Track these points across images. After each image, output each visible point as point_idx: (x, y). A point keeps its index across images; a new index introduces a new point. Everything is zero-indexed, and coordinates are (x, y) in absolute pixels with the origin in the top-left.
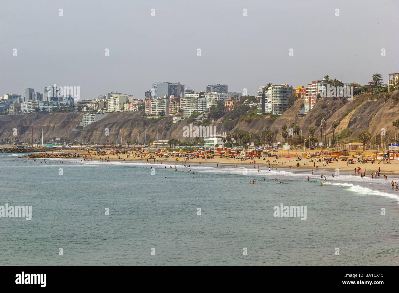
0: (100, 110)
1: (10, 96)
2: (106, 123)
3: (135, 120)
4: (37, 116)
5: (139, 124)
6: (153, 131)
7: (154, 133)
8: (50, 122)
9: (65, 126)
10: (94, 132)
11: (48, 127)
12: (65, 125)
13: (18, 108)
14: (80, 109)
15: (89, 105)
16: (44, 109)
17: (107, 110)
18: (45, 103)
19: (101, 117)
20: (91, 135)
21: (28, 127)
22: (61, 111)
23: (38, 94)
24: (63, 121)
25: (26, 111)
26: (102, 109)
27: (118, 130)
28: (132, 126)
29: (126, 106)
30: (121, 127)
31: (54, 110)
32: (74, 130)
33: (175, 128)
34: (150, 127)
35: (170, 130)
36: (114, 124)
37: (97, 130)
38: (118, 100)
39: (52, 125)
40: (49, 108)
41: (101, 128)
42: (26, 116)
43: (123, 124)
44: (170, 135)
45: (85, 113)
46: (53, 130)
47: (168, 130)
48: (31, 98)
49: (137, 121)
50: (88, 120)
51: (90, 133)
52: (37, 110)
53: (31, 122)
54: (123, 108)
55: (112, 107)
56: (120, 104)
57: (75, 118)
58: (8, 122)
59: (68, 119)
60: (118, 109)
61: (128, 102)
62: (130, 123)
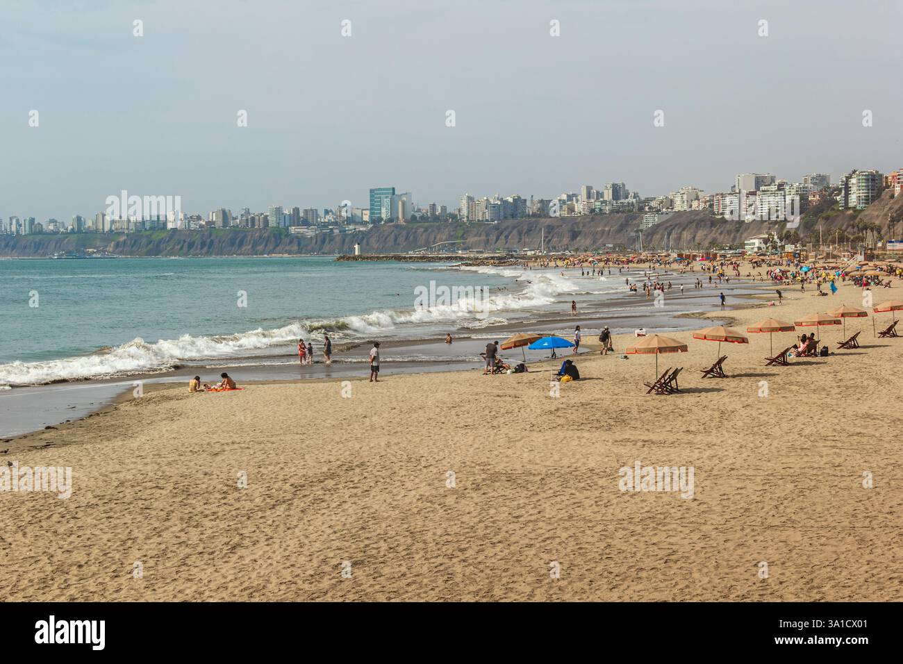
0: (664, 210)
1: (568, 196)
2: (668, 225)
3: (702, 220)
4: (592, 218)
5: (705, 225)
6: (721, 233)
7: (722, 236)
8: (605, 226)
9: (622, 230)
10: (654, 237)
11: (603, 231)
12: (622, 228)
13: (572, 210)
14: (641, 209)
15: (653, 204)
16: (601, 210)
17: (672, 209)
18: (602, 202)
19: (665, 218)
20: (651, 240)
21: (580, 232)
22: (618, 212)
23: (598, 192)
24: (620, 223)
25: (580, 213)
26: (668, 208)
27: (681, 233)
28: (697, 227)
29: (695, 204)
30: (684, 230)
31: (612, 212)
32: (633, 234)
33: (746, 229)
34: (718, 229)
35: (740, 232)
36: (676, 225)
37: (657, 233)
38: (685, 197)
39: (607, 229)
40: (607, 209)
41: (661, 232)
42: (580, 219)
43: (687, 225)
44: (741, 237)
45: (646, 213)
46: (609, 234)
47: (738, 231)
48: (589, 197)
49: (703, 221)
50: (650, 220)
51: (650, 237)
52: (592, 211)
53: (584, 226)
54: (691, 206)
55: (679, 206)
56: (687, 201)
57: (635, 219)
58: (558, 227)
59: (627, 221)
60: (686, 207)
61: (697, 198)
62: (694, 224)
